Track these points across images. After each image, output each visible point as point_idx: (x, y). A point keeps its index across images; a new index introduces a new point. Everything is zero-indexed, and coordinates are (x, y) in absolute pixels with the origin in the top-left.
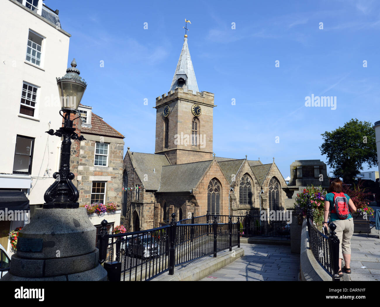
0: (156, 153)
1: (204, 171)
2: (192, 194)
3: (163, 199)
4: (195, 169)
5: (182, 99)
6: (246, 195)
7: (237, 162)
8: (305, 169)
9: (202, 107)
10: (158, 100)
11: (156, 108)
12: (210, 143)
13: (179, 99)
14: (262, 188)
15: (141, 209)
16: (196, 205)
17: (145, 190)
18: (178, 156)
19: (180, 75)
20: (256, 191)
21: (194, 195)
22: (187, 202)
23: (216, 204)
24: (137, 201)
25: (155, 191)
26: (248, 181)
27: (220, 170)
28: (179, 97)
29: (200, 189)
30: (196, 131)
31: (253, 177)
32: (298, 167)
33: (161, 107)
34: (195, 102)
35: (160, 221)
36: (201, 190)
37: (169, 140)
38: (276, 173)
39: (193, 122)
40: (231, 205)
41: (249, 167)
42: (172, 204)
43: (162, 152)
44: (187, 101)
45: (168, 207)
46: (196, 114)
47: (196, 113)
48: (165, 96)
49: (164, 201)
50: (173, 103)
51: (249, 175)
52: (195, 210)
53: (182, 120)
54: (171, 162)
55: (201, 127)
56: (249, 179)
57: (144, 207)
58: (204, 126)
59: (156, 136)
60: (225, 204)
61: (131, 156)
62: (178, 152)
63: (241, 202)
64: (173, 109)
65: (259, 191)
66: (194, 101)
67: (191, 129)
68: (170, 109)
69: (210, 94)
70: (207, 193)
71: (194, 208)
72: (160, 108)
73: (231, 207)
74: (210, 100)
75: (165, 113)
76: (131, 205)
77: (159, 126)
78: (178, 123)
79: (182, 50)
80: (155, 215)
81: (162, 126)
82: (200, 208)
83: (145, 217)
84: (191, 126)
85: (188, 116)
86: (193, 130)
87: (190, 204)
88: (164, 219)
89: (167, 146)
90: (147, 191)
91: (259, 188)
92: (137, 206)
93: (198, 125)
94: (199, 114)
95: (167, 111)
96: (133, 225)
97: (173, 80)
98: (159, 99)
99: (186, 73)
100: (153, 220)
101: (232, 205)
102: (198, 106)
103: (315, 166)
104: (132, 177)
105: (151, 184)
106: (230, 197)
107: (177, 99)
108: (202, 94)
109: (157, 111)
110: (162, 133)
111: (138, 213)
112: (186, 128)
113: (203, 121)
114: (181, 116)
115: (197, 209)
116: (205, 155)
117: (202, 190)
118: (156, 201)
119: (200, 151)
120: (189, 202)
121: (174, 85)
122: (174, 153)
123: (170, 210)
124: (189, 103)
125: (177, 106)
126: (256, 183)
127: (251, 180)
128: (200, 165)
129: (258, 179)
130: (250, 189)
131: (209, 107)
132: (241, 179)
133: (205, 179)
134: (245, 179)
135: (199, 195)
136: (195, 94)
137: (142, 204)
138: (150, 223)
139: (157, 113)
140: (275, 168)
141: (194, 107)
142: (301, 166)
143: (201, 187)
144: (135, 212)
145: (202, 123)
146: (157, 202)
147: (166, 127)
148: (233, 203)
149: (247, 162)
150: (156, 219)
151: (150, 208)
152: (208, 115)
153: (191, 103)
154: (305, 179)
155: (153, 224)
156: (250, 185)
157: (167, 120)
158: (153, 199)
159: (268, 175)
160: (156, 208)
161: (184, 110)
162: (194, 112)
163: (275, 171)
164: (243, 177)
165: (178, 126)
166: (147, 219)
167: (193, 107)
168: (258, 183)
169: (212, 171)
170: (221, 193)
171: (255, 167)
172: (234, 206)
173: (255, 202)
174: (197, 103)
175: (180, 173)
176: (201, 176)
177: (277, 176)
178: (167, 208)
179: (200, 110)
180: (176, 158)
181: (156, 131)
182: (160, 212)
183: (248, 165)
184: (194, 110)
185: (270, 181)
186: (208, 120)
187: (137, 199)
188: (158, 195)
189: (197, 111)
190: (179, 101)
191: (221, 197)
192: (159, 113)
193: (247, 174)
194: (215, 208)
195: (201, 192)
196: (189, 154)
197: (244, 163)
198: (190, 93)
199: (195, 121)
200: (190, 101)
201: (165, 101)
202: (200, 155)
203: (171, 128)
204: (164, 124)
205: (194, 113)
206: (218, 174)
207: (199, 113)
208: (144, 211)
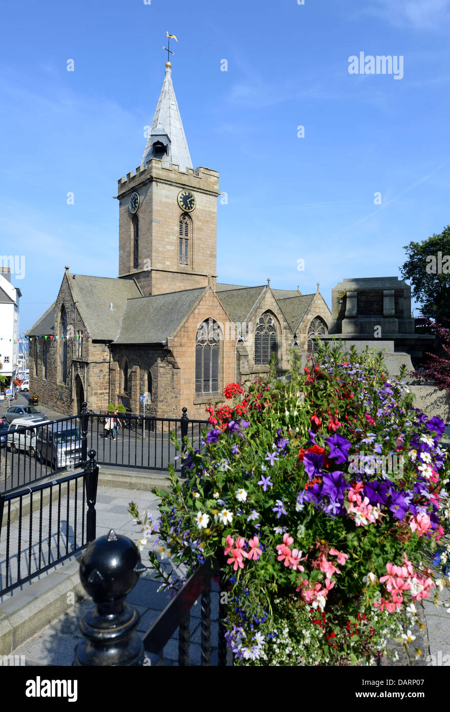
0: (119, 278)
1: (190, 306)
2: (166, 348)
3: (122, 355)
4: (176, 303)
5: (159, 180)
6: (267, 347)
7: (252, 292)
8: (363, 297)
9: (197, 196)
10: (122, 185)
11: (119, 198)
12: (211, 259)
13: (154, 179)
14: (295, 337)
15: (86, 371)
16: (174, 366)
17: (90, 340)
18: (153, 282)
19: (156, 135)
20: (284, 341)
21: (171, 349)
22: (159, 360)
23: (211, 364)
24: (81, 359)
25: (110, 341)
26: (272, 324)
27: (218, 305)
28: (154, 175)
29: (181, 339)
30: (187, 238)
31: (280, 317)
32: (348, 294)
33: (125, 196)
34: (183, 186)
35: (120, 392)
36: (183, 341)
37: (140, 255)
38: (322, 310)
39: (181, 222)
40: (239, 365)
41: (274, 300)
42: (136, 365)
43: (129, 275)
44: (169, 183)
45: (130, 368)
46: (185, 208)
47: (187, 205)
48: (132, 176)
49: (125, 359)
50: (144, 188)
51: (273, 314)
52: (173, 375)
53: (160, 219)
54: (144, 293)
55: (195, 231)
56: (273, 321)
57: (91, 369)
58: (200, 229)
59: (120, 248)
60: (228, 363)
61: (71, 281)
62: (154, 274)
63: (257, 361)
64: (145, 198)
65: (290, 342)
66: (181, 184)
67: (178, 235)
68: (140, 199)
69: (212, 173)
70: (195, 345)
71: (171, 372)
72: (124, 199)
73: (239, 369)
74: (212, 183)
75: (133, 207)
76: (72, 365)
77: (124, 230)
78: (154, 224)
79: (162, 90)
80: (111, 382)
81: (128, 231)
82: (182, 371)
83: (93, 385)
84: (177, 228)
85: (171, 211)
86: (181, 236)
87: (165, 365)
88: (125, 389)
89: (136, 265)
90: (95, 341)
91: (291, 337)
92: (80, 367)
93: (190, 228)
94: (192, 208)
95: (135, 203)
96: (75, 398)
97: (146, 147)
98: (123, 182)
99: (167, 132)
100: (108, 391)
101: (241, 366)
102: (189, 194)
103: (385, 290)
104: (73, 317)
105: (103, 329)
106: (238, 352)
107: (151, 180)
108: (196, 172)
109: (121, 204)
110: (128, 244)
111: (82, 378)
112: (167, 232)
113: (200, 221)
114: (159, 211)
115: (177, 373)
116: (202, 281)
117: (185, 340)
118: (112, 359)
119: (193, 273)
120: (162, 361)
121: (148, 155)
122: (148, 276)
123: (133, 374)
124: (172, 188)
125: (151, 192)
126: (285, 328)
127: (277, 323)
128: (185, 296)
129: (290, 320)
130: (273, 339)
131: (211, 197)
132: (258, 321)
133: (190, 320)
134: (266, 321)
135: (180, 349)
136: (184, 171)
137: (87, 364)
138: (102, 396)
139: (120, 207)
140: (319, 302)
141: (183, 195)
142: (355, 291)
143: (184, 335)
144: (77, 377)
145: (197, 223)
146: (114, 361)
147: (134, 232)
148: (243, 363)
149: (269, 291)
150: (112, 389)
151: (101, 371)
152: (208, 209)
153: (177, 188)
154: (362, 320)
155: (108, 398)
156: (275, 331)
157: (135, 218)
158: (107, 355)
159: (308, 314)
160: (112, 370)
161: (164, 200)
162: (182, 203)
163: (321, 306)
164: (263, 317)
165: (154, 228)
166: (97, 389)
167: (180, 195)
168: (289, 328)
169: (204, 307)
170: (221, 346)
171: (287, 300)
172: (244, 367)
173: (282, 359)
174: (187, 187)
175: (152, 310)
176: (184, 316)
177: (322, 316)
178: (129, 371)
179: (193, 200)
180: (150, 285)
181: (120, 239)
182: (118, 378)
183: (272, 296)
184: (182, 200)
185: (310, 323)
186: (208, 219)
187: (80, 355)
188: (115, 348)
189: (187, 202)
190: (154, 183)
191: (221, 353)
192: (123, 208)
193: (269, 311)
194: (211, 371)
195: (183, 344)
196: (174, 278)
197: (265, 293)
198: (174, 170)
199: (185, 221)
200: (175, 184)
201: (132, 185)
202: (194, 280)
203: (143, 232)
204: (132, 227)
205: (182, 206)
206: (216, 312)
207: (192, 205)
208: (90, 375)
